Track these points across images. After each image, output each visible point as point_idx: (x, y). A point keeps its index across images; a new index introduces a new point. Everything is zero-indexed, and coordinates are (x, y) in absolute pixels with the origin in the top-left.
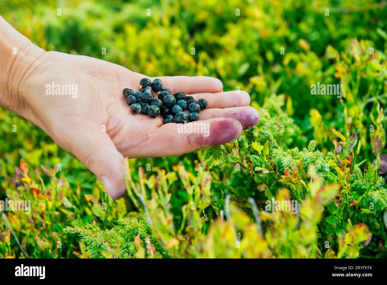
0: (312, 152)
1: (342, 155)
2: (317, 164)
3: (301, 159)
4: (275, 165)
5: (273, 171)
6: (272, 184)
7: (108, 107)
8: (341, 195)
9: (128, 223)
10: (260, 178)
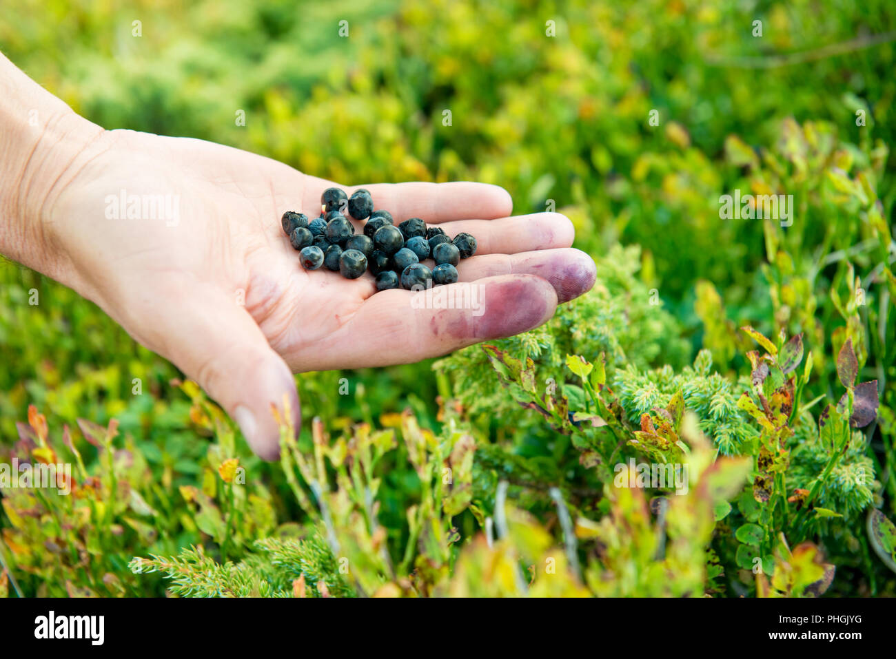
0: (703, 378)
1: (769, 385)
2: (716, 404)
3: (677, 394)
4: (619, 408)
5: (615, 422)
6: (612, 451)
7: (247, 254)
8: (768, 476)
9: (277, 548)
10: (584, 437)
